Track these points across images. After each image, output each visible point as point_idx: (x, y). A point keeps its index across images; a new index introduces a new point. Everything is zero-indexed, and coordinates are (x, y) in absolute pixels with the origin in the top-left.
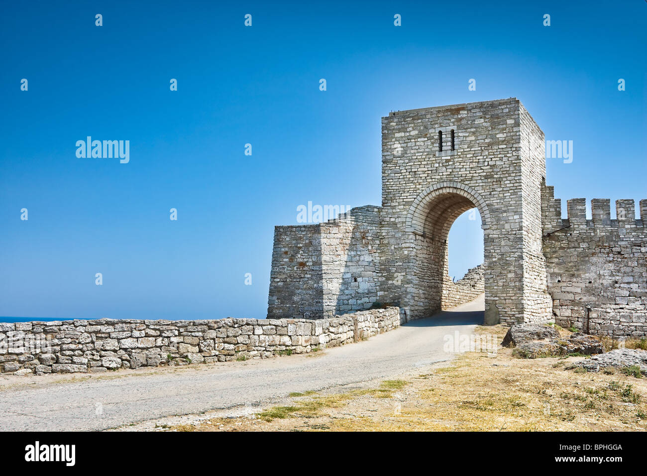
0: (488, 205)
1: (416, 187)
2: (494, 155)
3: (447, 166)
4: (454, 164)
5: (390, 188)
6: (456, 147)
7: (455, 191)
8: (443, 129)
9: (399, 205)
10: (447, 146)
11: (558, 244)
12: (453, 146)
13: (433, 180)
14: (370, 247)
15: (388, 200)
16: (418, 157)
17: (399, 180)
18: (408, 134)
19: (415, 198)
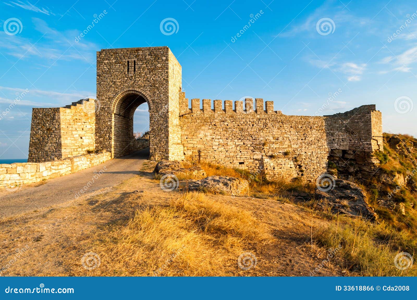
0: (152, 100)
1: (115, 90)
2: (155, 75)
3: (132, 79)
4: (135, 78)
5: (101, 89)
6: (137, 70)
7: (135, 92)
8: (130, 60)
9: (106, 98)
10: (132, 69)
11: (186, 120)
12: (135, 69)
13: (124, 86)
14: (90, 121)
15: (100, 96)
16: (116, 74)
17: (106, 86)
18: (111, 61)
19: (114, 95)
